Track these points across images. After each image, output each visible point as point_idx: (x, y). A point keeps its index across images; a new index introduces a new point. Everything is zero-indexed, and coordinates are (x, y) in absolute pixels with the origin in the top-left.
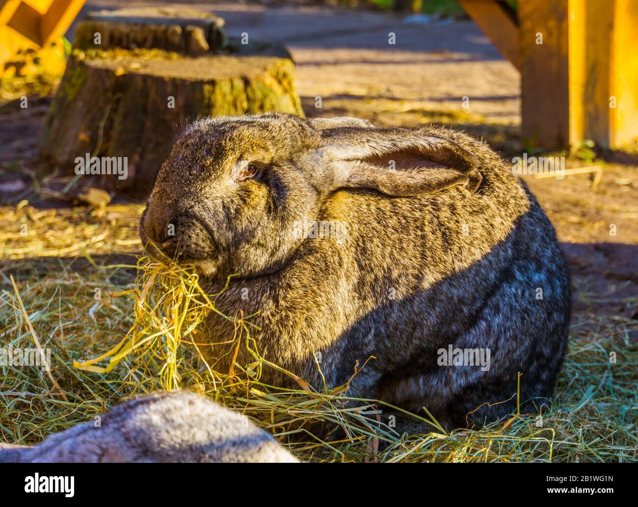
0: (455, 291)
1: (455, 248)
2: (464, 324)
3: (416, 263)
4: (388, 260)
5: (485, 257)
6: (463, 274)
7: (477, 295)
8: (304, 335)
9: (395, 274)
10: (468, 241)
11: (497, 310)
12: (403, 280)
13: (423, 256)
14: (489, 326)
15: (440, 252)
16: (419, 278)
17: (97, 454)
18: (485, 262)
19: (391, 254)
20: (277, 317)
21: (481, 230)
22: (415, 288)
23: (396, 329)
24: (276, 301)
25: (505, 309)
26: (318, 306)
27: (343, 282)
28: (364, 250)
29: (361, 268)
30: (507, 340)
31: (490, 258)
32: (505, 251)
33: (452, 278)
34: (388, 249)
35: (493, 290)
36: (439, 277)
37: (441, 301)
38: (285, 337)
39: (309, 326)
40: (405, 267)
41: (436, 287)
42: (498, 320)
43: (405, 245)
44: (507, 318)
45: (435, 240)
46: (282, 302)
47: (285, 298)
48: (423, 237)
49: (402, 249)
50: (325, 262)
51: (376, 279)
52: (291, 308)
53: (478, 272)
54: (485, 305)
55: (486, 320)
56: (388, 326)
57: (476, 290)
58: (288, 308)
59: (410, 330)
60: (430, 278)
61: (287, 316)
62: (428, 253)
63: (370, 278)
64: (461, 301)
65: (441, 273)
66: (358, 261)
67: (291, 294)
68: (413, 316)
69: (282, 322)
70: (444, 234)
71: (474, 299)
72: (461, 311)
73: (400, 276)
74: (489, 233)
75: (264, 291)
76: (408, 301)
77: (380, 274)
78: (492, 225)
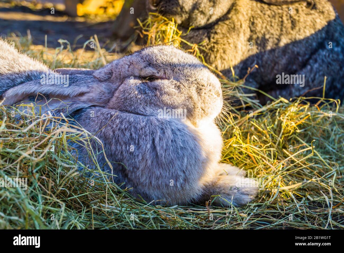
0: (295, 49)
1: (297, 28)
2: (299, 66)
3: (278, 33)
4: (264, 30)
5: (312, 35)
6: (300, 41)
7: (306, 52)
8: (221, 57)
9: (267, 37)
10: (304, 26)
11: (316, 61)
12: (271, 40)
13: (281, 30)
14: (312, 68)
15: (290, 30)
16: (279, 40)
17: (128, 65)
18: (311, 38)
19: (266, 27)
20: (209, 46)
21: (310, 22)
22: (277, 44)
23: (266, 63)
24: (209, 39)
25: (319, 61)
26: (229, 44)
27: (242, 35)
28: (253, 23)
29: (251, 31)
30: (320, 76)
31: (314, 36)
32: (321, 34)
33: (295, 43)
34: (265, 25)
35: (314, 52)
36: (289, 41)
37: (289, 53)
38: (213, 56)
39: (224, 52)
40: (272, 34)
41: (287, 46)
42: (316, 66)
43: (273, 24)
44: (320, 65)
45: (287, 24)
46: (212, 40)
47: (213, 38)
48: (282, 22)
49: (271, 25)
50: (234, 24)
51: (258, 38)
52: (216, 43)
53: (307, 42)
54: (310, 58)
55: (310, 65)
56: (262, 61)
57: (306, 50)
58: (214, 43)
59: (273, 65)
60: (284, 41)
61: (214, 47)
62: (284, 29)
63: (255, 37)
64: (298, 54)
65: (290, 39)
66: (250, 27)
67: (216, 36)
68: (275, 58)
69: (212, 49)
70: (292, 22)
71: (305, 54)
72: (298, 59)
73: (270, 38)
74: (314, 25)
75: (204, 34)
76: (272, 51)
77: (260, 36)
78: (316, 22)
